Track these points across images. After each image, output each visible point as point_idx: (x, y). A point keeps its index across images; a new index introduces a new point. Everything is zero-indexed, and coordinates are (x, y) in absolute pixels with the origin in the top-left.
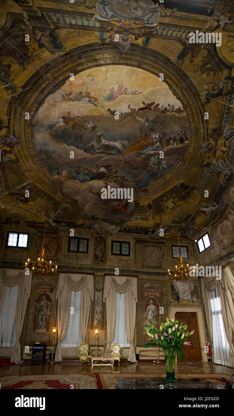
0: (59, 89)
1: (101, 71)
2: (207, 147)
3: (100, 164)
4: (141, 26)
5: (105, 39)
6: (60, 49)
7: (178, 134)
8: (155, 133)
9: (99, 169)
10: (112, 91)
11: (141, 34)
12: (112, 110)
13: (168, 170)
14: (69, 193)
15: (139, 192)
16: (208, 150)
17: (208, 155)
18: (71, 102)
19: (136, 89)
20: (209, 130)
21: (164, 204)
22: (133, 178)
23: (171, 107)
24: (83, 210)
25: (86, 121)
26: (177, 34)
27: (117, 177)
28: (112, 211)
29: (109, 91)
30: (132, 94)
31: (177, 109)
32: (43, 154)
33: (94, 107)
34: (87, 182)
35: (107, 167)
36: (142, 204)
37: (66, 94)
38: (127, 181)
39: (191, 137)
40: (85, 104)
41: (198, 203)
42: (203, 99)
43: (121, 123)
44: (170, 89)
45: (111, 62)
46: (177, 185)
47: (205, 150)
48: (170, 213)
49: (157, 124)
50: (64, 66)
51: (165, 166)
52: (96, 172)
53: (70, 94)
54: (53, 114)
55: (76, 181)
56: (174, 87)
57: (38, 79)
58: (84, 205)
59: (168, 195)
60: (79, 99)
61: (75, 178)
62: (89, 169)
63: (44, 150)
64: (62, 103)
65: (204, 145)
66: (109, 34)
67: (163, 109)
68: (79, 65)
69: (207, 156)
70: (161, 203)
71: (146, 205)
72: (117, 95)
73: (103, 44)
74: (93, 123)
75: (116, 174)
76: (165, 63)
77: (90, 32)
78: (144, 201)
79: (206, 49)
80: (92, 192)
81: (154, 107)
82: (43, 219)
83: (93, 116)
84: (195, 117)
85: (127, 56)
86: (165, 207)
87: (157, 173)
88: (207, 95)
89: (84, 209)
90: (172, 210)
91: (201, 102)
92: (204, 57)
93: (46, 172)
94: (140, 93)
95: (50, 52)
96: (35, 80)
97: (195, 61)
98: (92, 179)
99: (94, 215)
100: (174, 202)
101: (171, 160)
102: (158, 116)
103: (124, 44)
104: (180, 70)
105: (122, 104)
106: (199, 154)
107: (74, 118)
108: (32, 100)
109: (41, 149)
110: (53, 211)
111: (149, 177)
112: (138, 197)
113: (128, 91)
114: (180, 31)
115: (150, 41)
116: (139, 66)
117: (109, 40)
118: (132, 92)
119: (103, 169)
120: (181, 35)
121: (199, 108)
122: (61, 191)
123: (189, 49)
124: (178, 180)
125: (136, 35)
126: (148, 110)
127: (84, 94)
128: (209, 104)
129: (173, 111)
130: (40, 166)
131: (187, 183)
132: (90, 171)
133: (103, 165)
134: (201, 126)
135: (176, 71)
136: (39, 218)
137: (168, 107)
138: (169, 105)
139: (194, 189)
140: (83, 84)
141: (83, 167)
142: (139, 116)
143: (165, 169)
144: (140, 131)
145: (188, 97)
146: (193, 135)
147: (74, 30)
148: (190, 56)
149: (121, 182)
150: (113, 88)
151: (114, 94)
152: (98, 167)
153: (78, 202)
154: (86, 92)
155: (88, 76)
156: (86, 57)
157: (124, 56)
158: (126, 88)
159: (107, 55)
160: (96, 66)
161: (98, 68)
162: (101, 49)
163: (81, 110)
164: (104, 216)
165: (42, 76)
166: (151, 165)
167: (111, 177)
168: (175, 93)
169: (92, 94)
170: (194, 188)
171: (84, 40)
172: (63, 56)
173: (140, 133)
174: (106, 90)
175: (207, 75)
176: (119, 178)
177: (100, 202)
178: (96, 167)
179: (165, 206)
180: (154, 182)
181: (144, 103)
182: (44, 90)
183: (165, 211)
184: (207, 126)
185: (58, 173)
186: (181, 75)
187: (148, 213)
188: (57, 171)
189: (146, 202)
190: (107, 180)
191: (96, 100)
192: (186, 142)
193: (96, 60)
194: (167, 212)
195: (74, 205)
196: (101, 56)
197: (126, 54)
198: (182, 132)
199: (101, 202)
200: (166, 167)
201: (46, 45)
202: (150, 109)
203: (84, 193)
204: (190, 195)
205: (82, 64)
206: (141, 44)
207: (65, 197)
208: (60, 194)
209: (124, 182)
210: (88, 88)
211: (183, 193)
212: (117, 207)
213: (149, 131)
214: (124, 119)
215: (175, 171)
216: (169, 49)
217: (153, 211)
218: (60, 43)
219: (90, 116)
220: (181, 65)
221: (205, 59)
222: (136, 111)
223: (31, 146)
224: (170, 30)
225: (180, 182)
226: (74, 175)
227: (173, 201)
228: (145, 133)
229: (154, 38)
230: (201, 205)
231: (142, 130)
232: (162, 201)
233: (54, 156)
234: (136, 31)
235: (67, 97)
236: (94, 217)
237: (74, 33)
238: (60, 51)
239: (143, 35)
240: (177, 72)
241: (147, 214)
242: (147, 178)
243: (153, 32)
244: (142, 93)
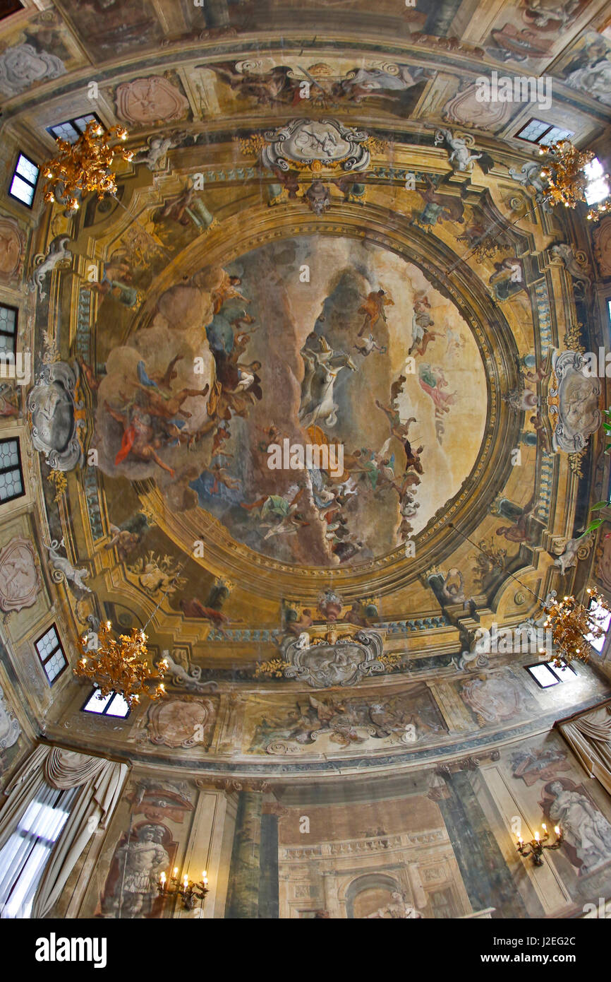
0: (435, 288)
1: (474, 361)
2: (330, 604)
3: (262, 369)
4: (552, 425)
5: (526, 366)
6: (499, 294)
7: (354, 538)
8: (356, 486)
9: (249, 369)
10: (441, 382)
11: (540, 427)
12: (403, 385)
13: (257, 545)
14: (173, 304)
15: (181, 484)
16: (325, 606)
17: (313, 609)
18: (412, 306)
19: (446, 430)
20: (369, 600)
21: (151, 560)
22: (226, 460)
23: (412, 510)
24: (123, 343)
25: (377, 334)
26: (544, 491)
27: (228, 417)
28: (121, 420)
29: (440, 375)
30: (438, 422)
31: (409, 525)
32: (285, 248)
33: (407, 350)
34: (207, 343)
35: (255, 388)
36: (143, 499)
37: (426, 298)
38: (217, 444)
39: (350, 567)
40: (410, 331)
41: (179, 641)
42: (433, 573)
43: (376, 406)
44: (450, 501)
45: (491, 377)
46: (216, 579)
47: (324, 603)
48: (126, 580)
49: (377, 486)
50: (472, 297)
51: (271, 533)
52: (238, 362)
53: (428, 305)
54: (388, 275)
55: (212, 317)
56: (453, 509)
57: (445, 257)
58: (137, 343)
59: (180, 565)
60: (420, 321)
61: (219, 313)
62: (247, 346)
63: (295, 253)
64: (409, 291)
65: (333, 598)
66: (534, 372)
67: (409, 494)
68: (479, 321)
69: (310, 609)
70: (153, 552)
71: (143, 512)
72: (433, 392)
73: (517, 362)
74: (374, 349)
75: (235, 415)
76: (496, 482)
77: (533, 341)
78: (153, 506)
79: (519, 552)
80: (176, 359)
81: (413, 475)
82: (105, 254)
83: (388, 347)
84: (394, 567)
85: (503, 406)
86: (142, 565)
87: (245, 519)
88: (440, 578)
89: (125, 345)
90: (137, 584)
91: (425, 571)
92: (506, 552)
93: (238, 254)
94: (440, 439)
95: (491, 278)
96: (444, 251)
97: (500, 538)
98: (218, 356)
99: (105, 373)
100: (160, 585)
101: (290, 545)
102: (394, 485)
103: (523, 399)
104: (485, 513)
105: (417, 404)
106: (313, 592)
107: (381, 311)
108: (409, 244)
109: (298, 246)
110: (123, 274)
111: (231, 503)
112: (165, 487)
113: (442, 414)
114: (548, 494)
115: (530, 445)
116: (488, 431)
117: (526, 373)
118: (441, 423)
119: (247, 378)
120: (543, 499)
121: (414, 570)
122: (182, 285)
123: (520, 519)
124: (231, 577)
125: (538, 418)
126: (406, 460)
127: (430, 329)
128: (423, 588)
129: (404, 516)
130: (255, 242)
131: (228, 600)
132: (241, 347)
133: (261, 377)
134: (377, 583)
135: (482, 506)
136: (108, 247)
137: (412, 505)
138: (417, 506)
139: (215, 621)
140: (448, 328)
141: (252, 331)
142: (392, 444)
143: (260, 537)
144: (359, 449)
145: (435, 541)
146: (354, 571)
147: (531, 317)
148: (509, 524)
149: (211, 430)
150: (446, 384)
151: (435, 387)
152: (255, 366)
153: (145, 329)
154: (434, 333)
155: (462, 336)
156: (493, 333)
157: (503, 400)
158: (447, 410)
159: (501, 370)
160: (481, 351)
161: (479, 355)
162: (510, 359)
163: (399, 325)
164: (105, 401)
165: (452, 262)
166: (269, 499)
167: (226, 403)
168: (439, 514)
169: (431, 344)
170: (217, 619)
171: (518, 330)
172: (489, 297)
173: (354, 451)
174: (441, 370)
175: (474, 569)
176: (222, 424)
177: (144, 384)
178: (254, 363)
179: (144, 565)
180: (216, 520)
181: (420, 450)
182: (430, 263)
183: (131, 567)
184: (377, 595)
185: (233, 278)
186: (474, 517)
187: (117, 529)
188: (240, 275)
189: (152, 509)
190: (216, 393)
191: (422, 352)
192: (337, 559)
193: (491, 351)
194: (129, 573)
195: (139, 319)
196: (498, 358)
197: (507, 404)
198: (360, 544)
199: (144, 387)
200: (266, 537)
201: (500, 273)
202: (409, 465)
203: (172, 341)
204: (194, 616)
205: (481, 326)
206: (525, 429)
207: (161, 296)
208: (172, 284)
209: (211, 440)
210: (443, 336)
211: (195, 601)
212: (130, 435)
213: (360, 470)
214: (385, 410)
215: (259, 561)
216: (519, 483)
217: (126, 538)
218: (507, 295)
219: (388, 342)
220: (493, 514)
221: (502, 556)
222: (404, 436)
223: (305, 229)
224: (550, 475)
225: (227, 584)
226: (227, 312)
227: (164, 583)
228: (355, 463)
229: (534, 451)
230: (175, 648)
231: (362, 455)
232: (159, 553)
233: (281, 269)
234: (543, 418)
235: (420, 301)
236: (102, 375)
237: (526, 317)
238: (495, 293)
239: (539, 431)
240: (480, 509)
241: (112, 527)
242: (228, 498)
243: (546, 447)
244: (441, 444)
